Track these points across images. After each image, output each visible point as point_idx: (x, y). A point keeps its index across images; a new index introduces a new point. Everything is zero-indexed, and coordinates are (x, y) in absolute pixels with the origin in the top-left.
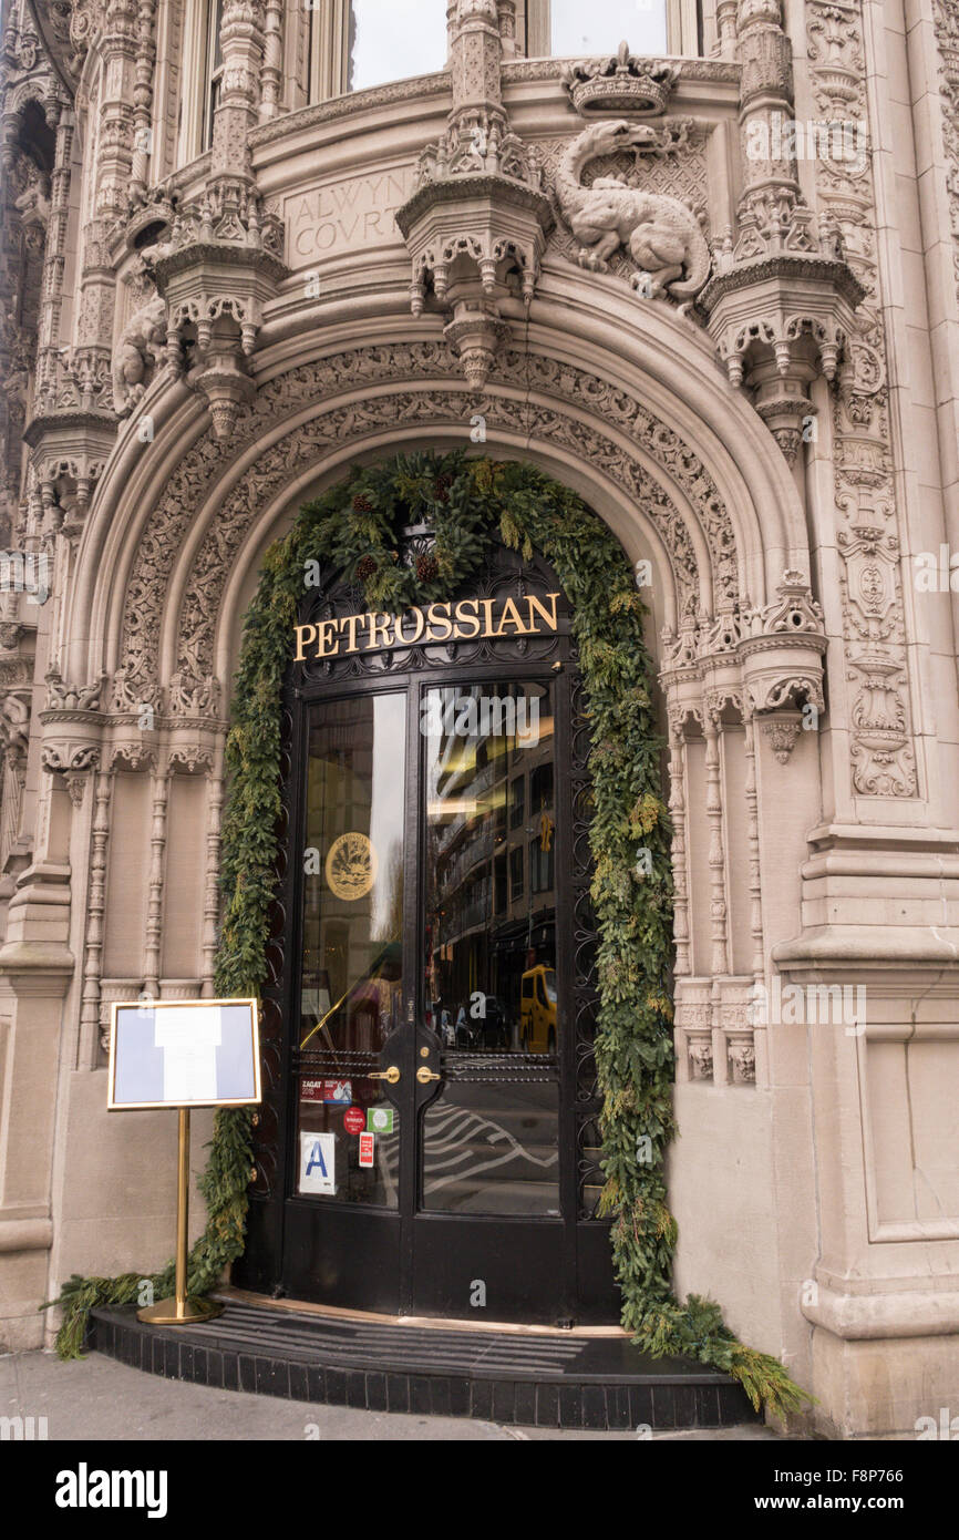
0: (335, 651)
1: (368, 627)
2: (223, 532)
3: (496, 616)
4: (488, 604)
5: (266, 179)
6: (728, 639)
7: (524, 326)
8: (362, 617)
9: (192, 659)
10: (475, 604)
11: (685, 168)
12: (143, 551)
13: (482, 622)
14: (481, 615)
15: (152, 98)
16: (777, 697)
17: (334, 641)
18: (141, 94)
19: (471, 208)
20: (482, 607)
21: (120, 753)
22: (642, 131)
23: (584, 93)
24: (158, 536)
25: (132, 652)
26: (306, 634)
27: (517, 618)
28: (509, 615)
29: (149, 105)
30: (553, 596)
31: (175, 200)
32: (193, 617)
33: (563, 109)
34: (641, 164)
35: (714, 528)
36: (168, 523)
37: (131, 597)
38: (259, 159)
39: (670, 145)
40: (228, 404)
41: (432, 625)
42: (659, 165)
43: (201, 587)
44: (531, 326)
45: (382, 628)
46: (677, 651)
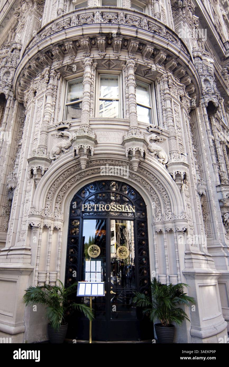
0: (91, 210)
1: (99, 207)
2: (69, 184)
3: (125, 208)
4: (123, 206)
5: (92, 127)
6: (171, 218)
7: (142, 163)
8: (98, 205)
9: (58, 207)
10: (121, 206)
11: (163, 144)
12: (53, 186)
13: (122, 209)
14: (122, 208)
15: (56, 104)
16: (183, 229)
17: (91, 208)
18: (54, 103)
19: (140, 143)
20: (122, 206)
21: (45, 225)
22: (158, 137)
23: (150, 129)
24: (57, 183)
25: (47, 205)
26: (84, 206)
27: (128, 209)
28: (127, 209)
29: (55, 105)
30: (134, 206)
31: (70, 125)
32: (59, 199)
33: (146, 130)
34: (157, 142)
35: (166, 200)
36: (59, 181)
37: (48, 194)
38: (91, 123)
39: (160, 141)
40: (85, 164)
41: (112, 208)
42: (159, 143)
43: (61, 194)
44: (143, 163)
45: (102, 207)
46: (158, 219)
